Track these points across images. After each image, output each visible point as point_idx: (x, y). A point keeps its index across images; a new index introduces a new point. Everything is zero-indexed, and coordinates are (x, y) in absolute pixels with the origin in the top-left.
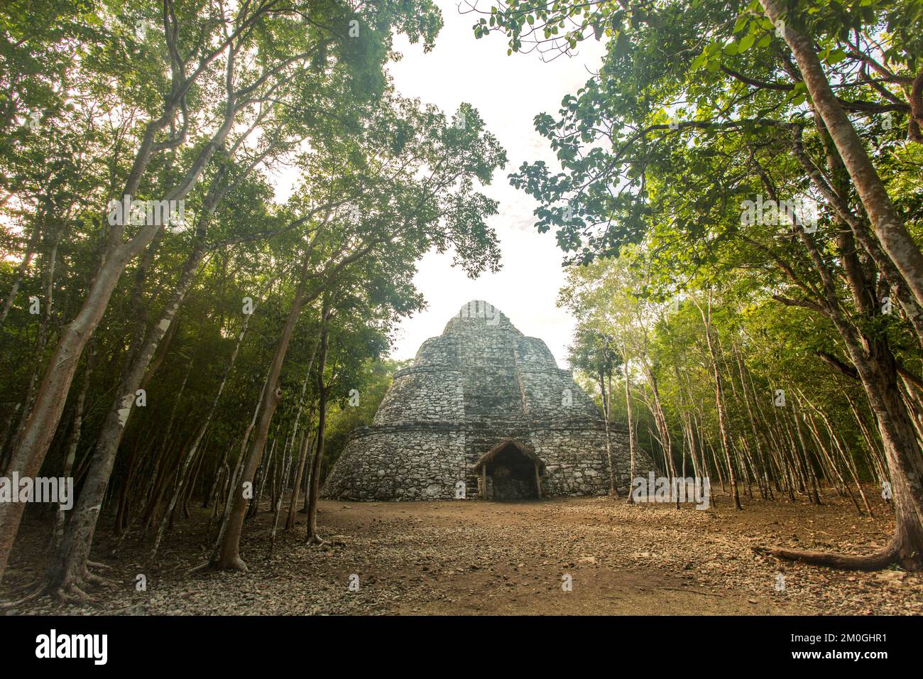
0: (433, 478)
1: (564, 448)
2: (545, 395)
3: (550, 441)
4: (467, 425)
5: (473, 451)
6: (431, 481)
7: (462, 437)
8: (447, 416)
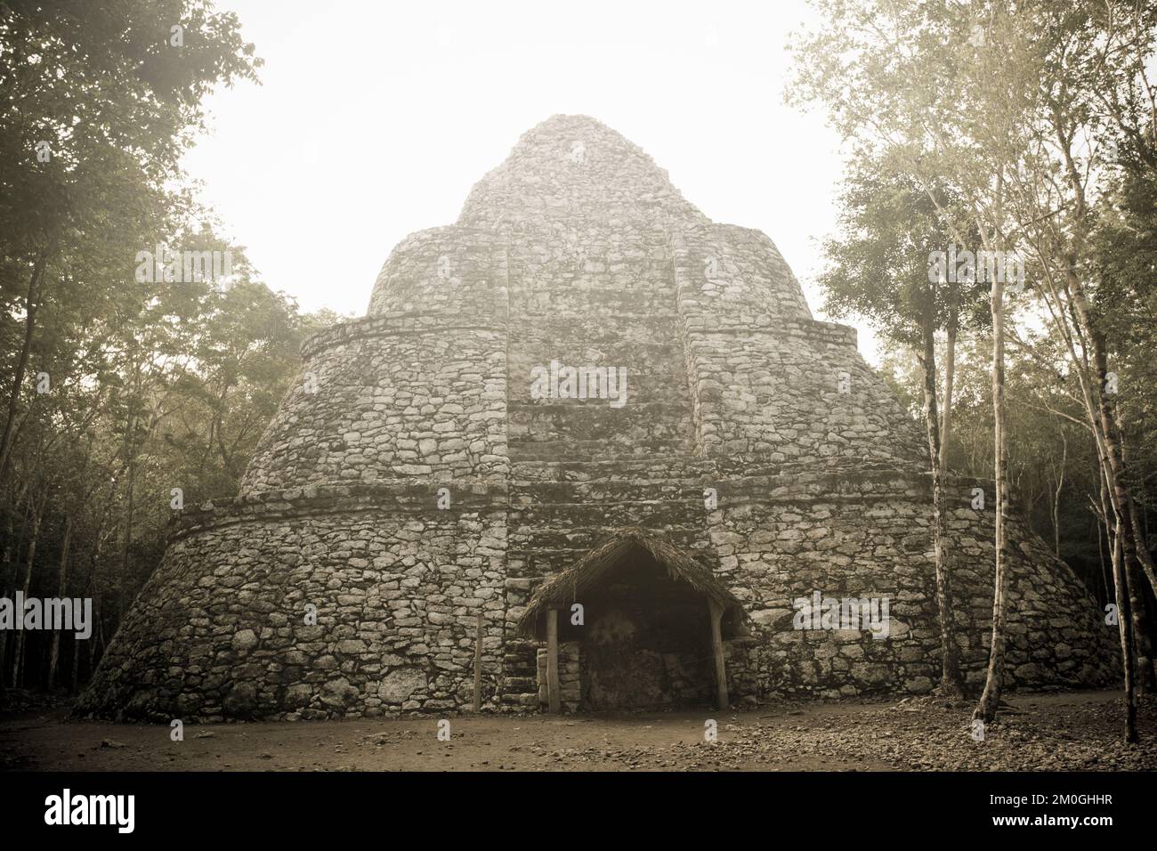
0: (400, 652)
2: (763, 400)
4: (514, 493)
5: (530, 570)
6: (394, 660)
7: (499, 530)
8: (454, 468)
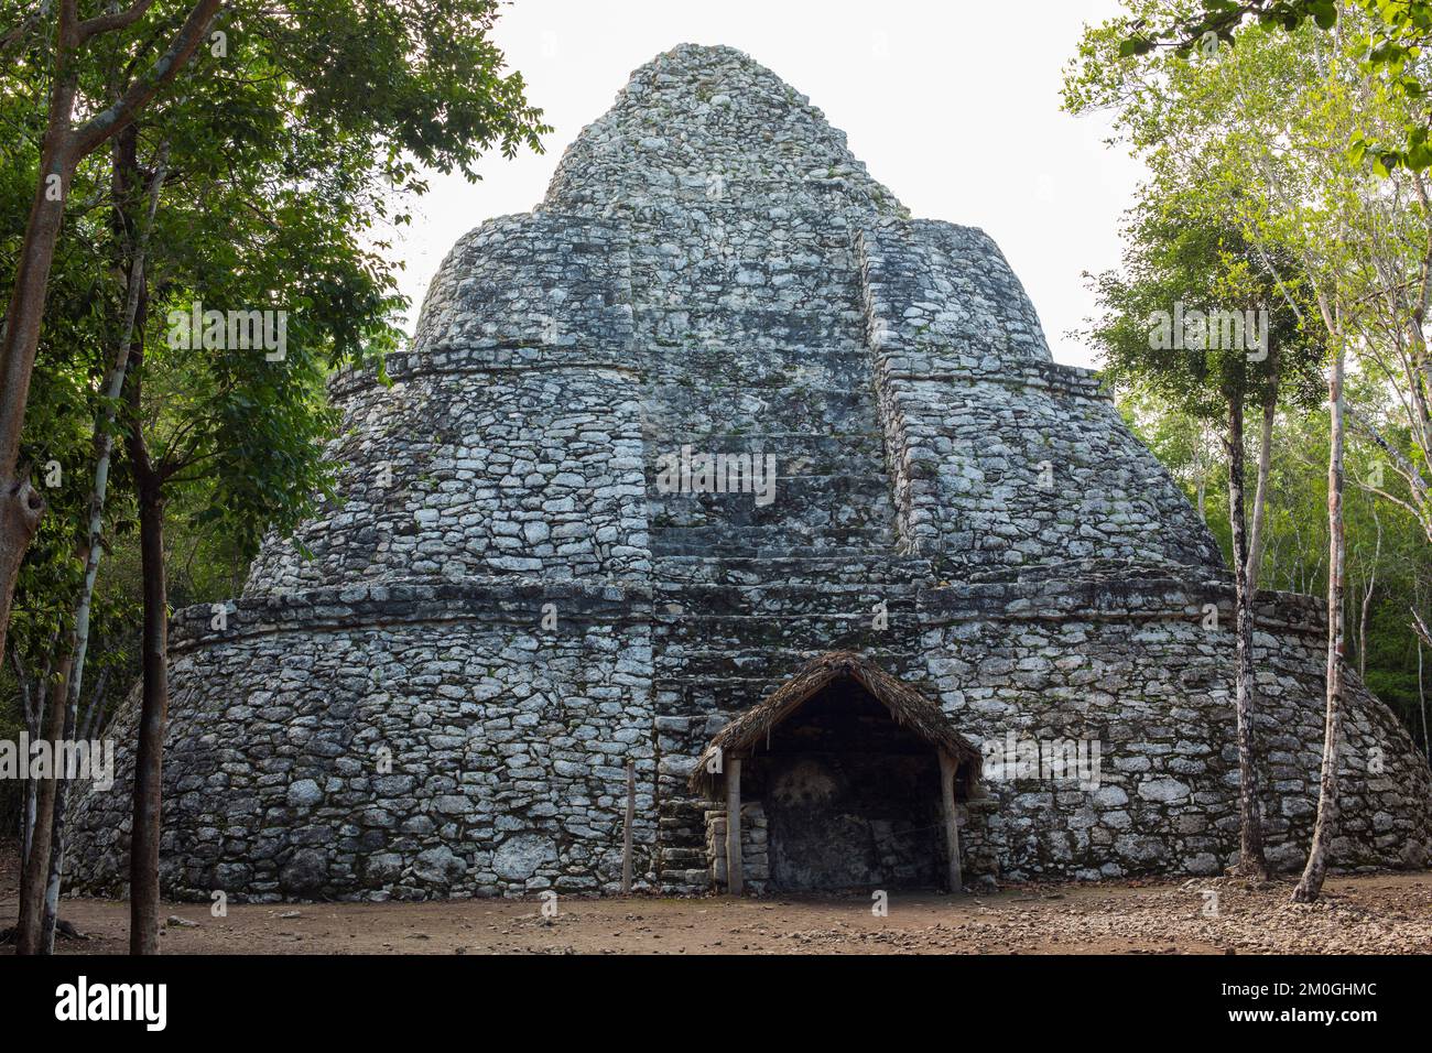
0: (519, 812)
1: (1062, 692)
3: (1006, 665)
4: (661, 600)
5: (687, 705)
7: (641, 650)
8: (573, 563)
